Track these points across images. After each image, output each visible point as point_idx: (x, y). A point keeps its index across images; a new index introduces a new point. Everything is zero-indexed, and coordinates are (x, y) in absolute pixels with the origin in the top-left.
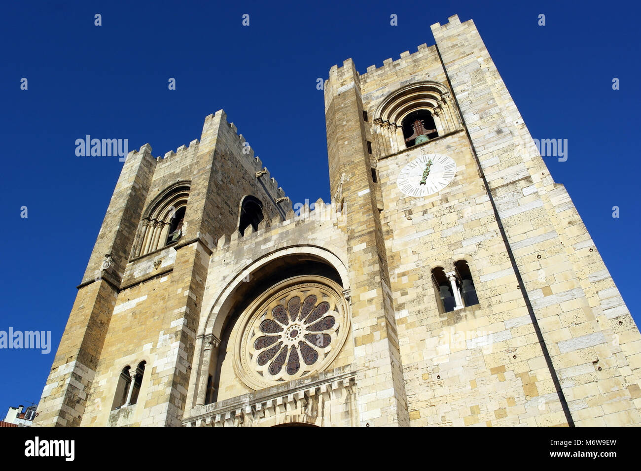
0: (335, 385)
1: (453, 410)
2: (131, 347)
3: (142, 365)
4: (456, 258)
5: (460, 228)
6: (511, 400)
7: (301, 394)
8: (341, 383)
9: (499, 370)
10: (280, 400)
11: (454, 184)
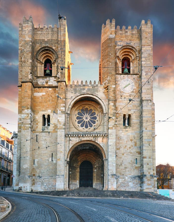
0: (101, 135)
1: (122, 145)
2: (44, 109)
3: (49, 116)
4: (129, 113)
5: (131, 106)
6: (132, 146)
7: (94, 135)
8: (102, 135)
9: (131, 140)
10: (89, 135)
11: (133, 92)
